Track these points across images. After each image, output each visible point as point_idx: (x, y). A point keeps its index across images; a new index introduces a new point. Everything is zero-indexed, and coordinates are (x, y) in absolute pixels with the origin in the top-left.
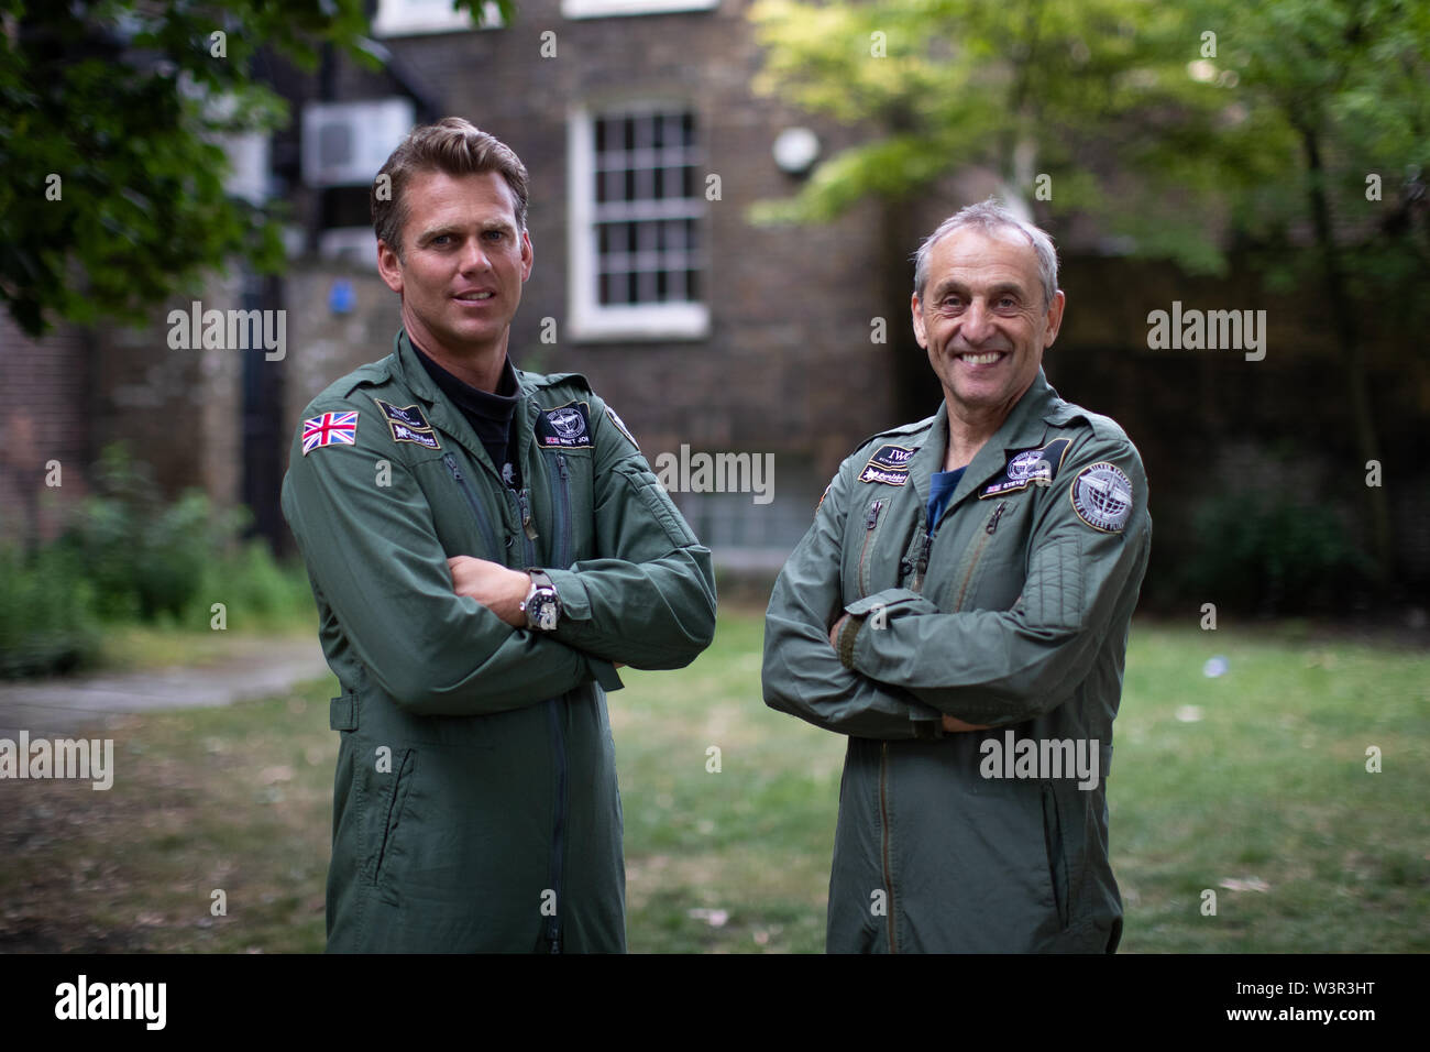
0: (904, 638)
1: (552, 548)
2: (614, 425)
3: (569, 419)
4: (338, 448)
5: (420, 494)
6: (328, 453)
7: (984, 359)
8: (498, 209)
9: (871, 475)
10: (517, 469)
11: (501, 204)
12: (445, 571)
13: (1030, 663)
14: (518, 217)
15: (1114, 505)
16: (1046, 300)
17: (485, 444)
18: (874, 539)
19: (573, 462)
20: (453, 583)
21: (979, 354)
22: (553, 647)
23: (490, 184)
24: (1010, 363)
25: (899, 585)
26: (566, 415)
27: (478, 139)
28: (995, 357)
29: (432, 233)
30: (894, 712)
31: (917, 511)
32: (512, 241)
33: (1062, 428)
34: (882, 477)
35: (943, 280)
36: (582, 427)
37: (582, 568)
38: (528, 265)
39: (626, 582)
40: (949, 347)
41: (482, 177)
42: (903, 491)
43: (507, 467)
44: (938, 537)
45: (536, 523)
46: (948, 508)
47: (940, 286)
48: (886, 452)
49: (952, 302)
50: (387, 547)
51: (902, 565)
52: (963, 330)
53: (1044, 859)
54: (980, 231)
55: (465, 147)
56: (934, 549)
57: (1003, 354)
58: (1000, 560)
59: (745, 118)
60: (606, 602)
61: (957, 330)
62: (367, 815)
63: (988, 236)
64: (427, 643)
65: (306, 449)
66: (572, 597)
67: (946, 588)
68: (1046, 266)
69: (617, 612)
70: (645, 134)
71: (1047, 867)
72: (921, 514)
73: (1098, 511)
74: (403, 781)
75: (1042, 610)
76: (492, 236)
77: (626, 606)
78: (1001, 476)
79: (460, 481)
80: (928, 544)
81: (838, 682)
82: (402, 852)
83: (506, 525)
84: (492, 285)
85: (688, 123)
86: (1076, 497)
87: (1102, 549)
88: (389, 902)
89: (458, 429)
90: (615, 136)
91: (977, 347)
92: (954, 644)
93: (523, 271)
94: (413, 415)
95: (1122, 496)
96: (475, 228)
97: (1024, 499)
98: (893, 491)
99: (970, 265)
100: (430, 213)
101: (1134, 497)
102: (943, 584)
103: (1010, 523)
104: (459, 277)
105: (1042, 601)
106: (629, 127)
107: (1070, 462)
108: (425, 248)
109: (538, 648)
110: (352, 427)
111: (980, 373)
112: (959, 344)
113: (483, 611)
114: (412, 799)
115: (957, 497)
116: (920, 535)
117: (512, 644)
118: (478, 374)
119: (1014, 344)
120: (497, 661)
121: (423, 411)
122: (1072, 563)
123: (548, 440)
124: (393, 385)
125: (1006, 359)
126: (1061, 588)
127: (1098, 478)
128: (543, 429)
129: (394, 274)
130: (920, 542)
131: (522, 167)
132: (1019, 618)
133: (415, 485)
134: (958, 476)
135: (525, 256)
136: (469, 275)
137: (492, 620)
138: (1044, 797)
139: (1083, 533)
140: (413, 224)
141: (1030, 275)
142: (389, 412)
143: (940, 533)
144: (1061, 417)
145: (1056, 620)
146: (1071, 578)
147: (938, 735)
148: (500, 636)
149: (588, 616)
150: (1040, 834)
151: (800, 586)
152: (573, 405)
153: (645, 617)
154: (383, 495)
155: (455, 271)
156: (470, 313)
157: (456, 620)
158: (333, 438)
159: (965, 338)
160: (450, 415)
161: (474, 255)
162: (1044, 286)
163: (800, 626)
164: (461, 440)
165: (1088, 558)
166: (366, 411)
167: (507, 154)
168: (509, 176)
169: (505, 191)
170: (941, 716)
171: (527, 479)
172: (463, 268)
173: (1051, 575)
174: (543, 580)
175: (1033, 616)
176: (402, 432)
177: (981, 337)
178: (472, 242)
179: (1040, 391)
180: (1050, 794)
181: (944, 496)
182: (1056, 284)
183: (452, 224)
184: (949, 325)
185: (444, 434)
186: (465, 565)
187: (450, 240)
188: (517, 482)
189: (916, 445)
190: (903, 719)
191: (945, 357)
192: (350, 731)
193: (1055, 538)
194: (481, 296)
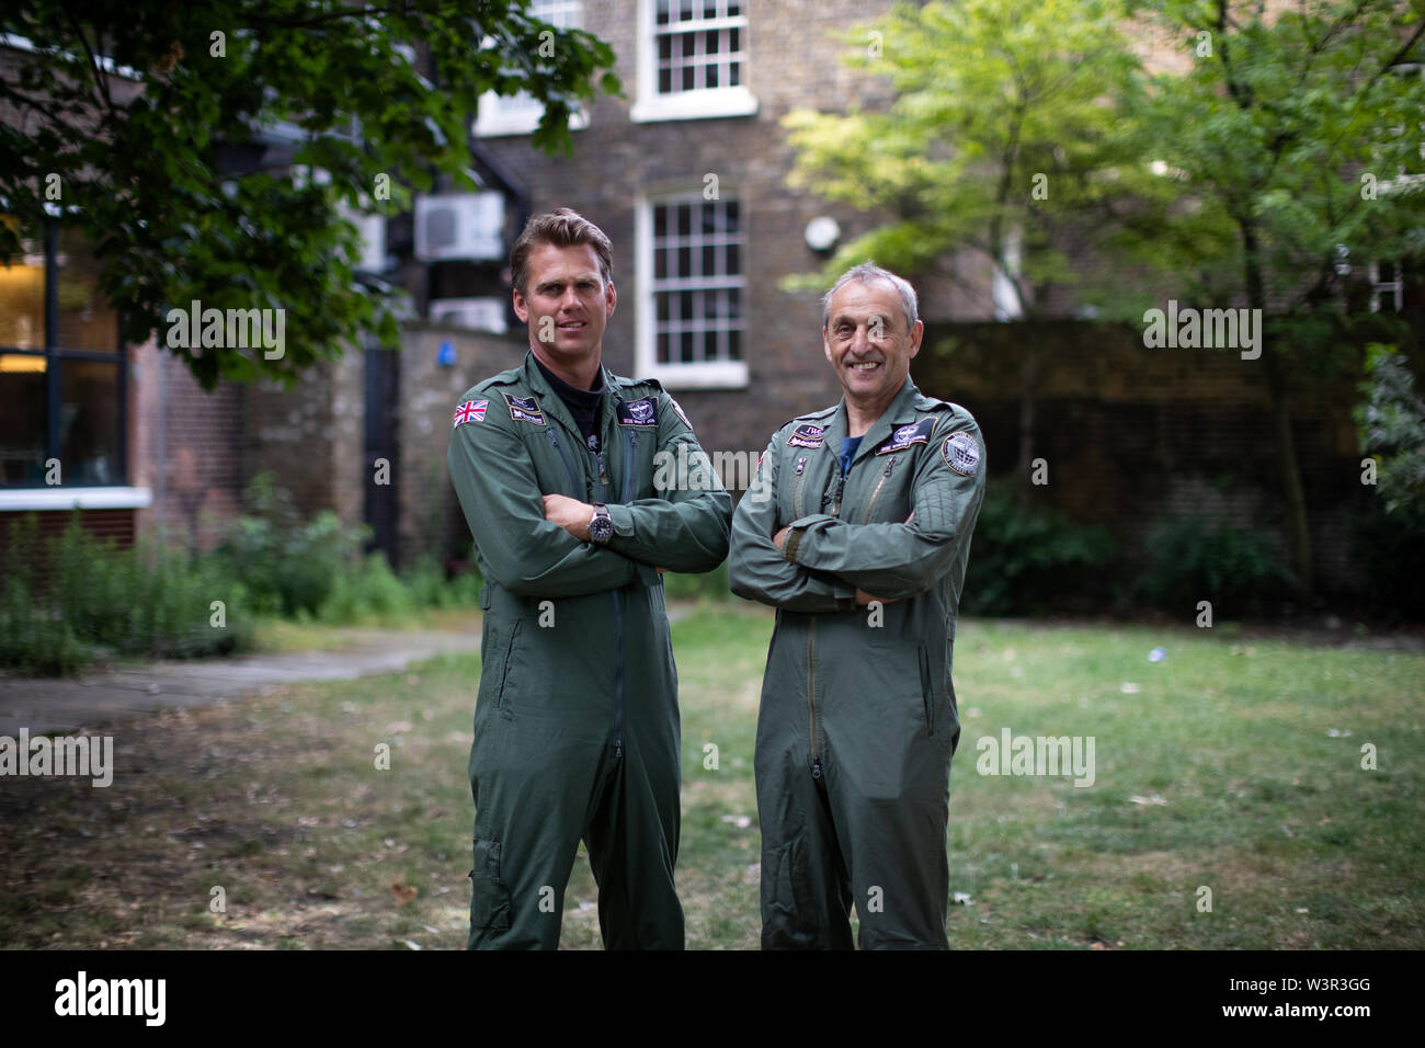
0: (834, 541)
1: (621, 492)
2: (675, 412)
3: (643, 408)
4: (474, 424)
5: (526, 454)
6: (467, 426)
7: (867, 366)
8: (588, 269)
9: (795, 442)
10: (599, 439)
11: (592, 266)
12: (538, 504)
13: (924, 555)
14: (603, 274)
15: (970, 459)
16: (908, 327)
17: (577, 423)
18: (803, 481)
19: (642, 436)
20: (543, 512)
21: (863, 364)
22: (610, 555)
23: (584, 252)
24: (883, 369)
25: (822, 512)
26: (641, 405)
27: (577, 222)
28: (874, 365)
29: (544, 284)
30: (823, 593)
31: (832, 464)
32: (598, 289)
33: (928, 412)
34: (803, 443)
35: (838, 315)
36: (651, 413)
37: (635, 504)
38: (613, 305)
39: (661, 513)
40: (845, 360)
41: (578, 248)
42: (821, 451)
43: (593, 438)
44: (851, 479)
45: (609, 473)
46: (854, 460)
47: (837, 320)
48: (804, 428)
49: (845, 329)
50: (497, 486)
51: (824, 498)
52: (852, 348)
53: (919, 689)
54: (861, 282)
55: (566, 228)
56: (846, 486)
57: (879, 364)
58: (895, 493)
59: (782, 206)
60: (646, 525)
61: (848, 349)
62: (495, 663)
63: (866, 286)
64: (519, 549)
65: (456, 425)
66: (622, 522)
67: (856, 512)
68: (907, 304)
69: (653, 533)
70: (697, 220)
71: (921, 694)
72: (836, 465)
73: (960, 462)
74: (515, 640)
75: (930, 522)
76: (583, 286)
77: (660, 529)
78: (890, 440)
79: (556, 446)
80: (842, 484)
81: (784, 576)
82: (513, 685)
83: (587, 475)
84: (582, 318)
85: (733, 210)
86: (946, 453)
87: (963, 487)
88: (506, 718)
89: (559, 412)
90: (673, 222)
91: (862, 358)
92: (873, 543)
93: (606, 310)
94: (530, 403)
95: (974, 453)
96: (571, 281)
97: (908, 455)
98: (812, 453)
99: (856, 305)
100: (543, 271)
101: (981, 455)
102: (854, 509)
103: (900, 471)
104: (561, 312)
105: (930, 517)
106: (684, 212)
107: (938, 432)
108: (540, 294)
109: (596, 555)
110: (483, 410)
111: (864, 376)
112: (850, 357)
113: (558, 529)
114: (518, 651)
115: (859, 453)
116: (836, 479)
117: (578, 552)
118: (575, 376)
119: (885, 357)
120: (565, 563)
121: (537, 400)
122: (947, 494)
123: (626, 421)
124: (519, 384)
125: (880, 368)
126: (942, 509)
127: (959, 441)
128: (623, 412)
129: (523, 311)
130: (837, 484)
131: (608, 241)
132: (916, 528)
133: (524, 448)
134: (858, 441)
135: (609, 299)
136: (567, 311)
137: (565, 535)
138: (919, 649)
139: (951, 476)
140: (534, 278)
141: (897, 311)
142: (511, 400)
143: (850, 476)
144: (926, 406)
145: (940, 529)
146: (946, 503)
147: (853, 608)
148: (570, 545)
149: (632, 534)
150: (917, 673)
151: (753, 514)
152: (647, 399)
153: (674, 536)
154: (499, 454)
155: (559, 309)
156: (570, 336)
157: (539, 534)
158: (471, 418)
159: (854, 354)
160: (554, 402)
161: (570, 298)
162: (906, 316)
163: (755, 538)
164: (560, 419)
165: (955, 491)
166: (494, 401)
167: (596, 233)
168: (598, 246)
169: (595, 259)
170: (854, 592)
171: (604, 446)
172: (563, 307)
173: (934, 501)
174: (603, 510)
175: (924, 526)
176: (518, 414)
177: (863, 351)
178: (569, 290)
179: (910, 389)
180: (923, 648)
181: (851, 453)
182: (916, 315)
183: (557, 278)
184: (842, 346)
185: (548, 414)
186: (554, 500)
187: (556, 288)
188: (598, 449)
189: (826, 424)
190: (830, 598)
191: (842, 367)
192: (486, 609)
193: (933, 478)
194: (576, 325)
